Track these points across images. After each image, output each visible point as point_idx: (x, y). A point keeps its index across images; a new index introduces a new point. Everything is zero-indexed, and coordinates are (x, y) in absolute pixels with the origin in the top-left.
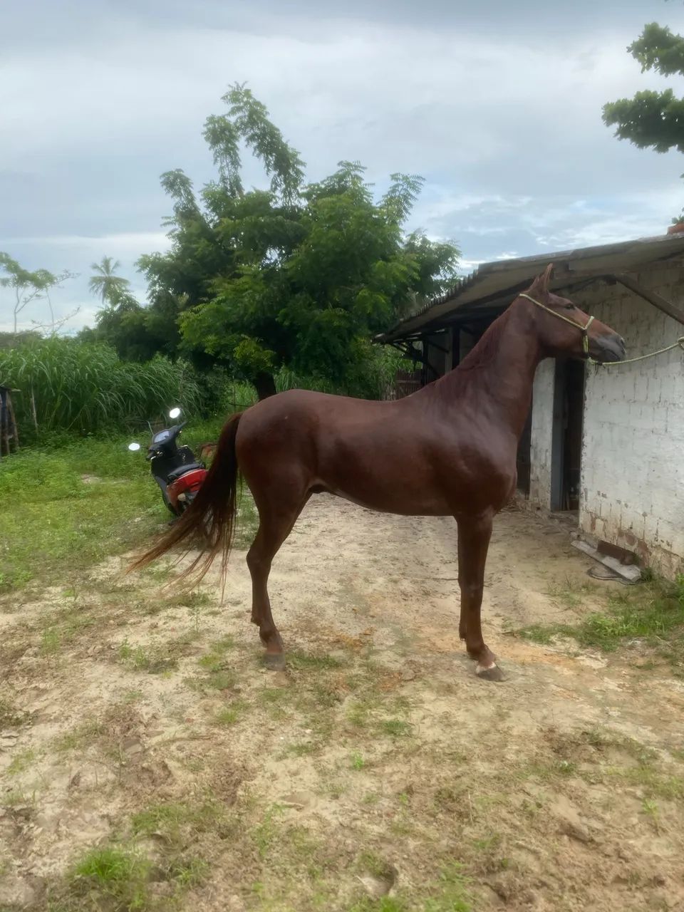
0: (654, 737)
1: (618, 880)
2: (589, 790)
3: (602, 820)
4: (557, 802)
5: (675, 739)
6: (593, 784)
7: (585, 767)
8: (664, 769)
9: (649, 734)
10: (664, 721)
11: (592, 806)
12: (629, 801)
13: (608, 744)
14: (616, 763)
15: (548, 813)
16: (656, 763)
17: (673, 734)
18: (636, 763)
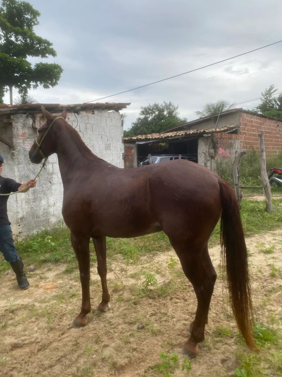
0: (30, 300)
1: (39, 350)
2: (16, 329)
3: (25, 335)
4: (5, 339)
5: (37, 297)
6: (17, 325)
7: (10, 322)
8: (38, 308)
9: (28, 300)
10: (31, 293)
11: (19, 333)
12: (31, 324)
13: (16, 310)
14: (22, 315)
15: (4, 345)
16: (35, 308)
17: (36, 296)
18: (29, 311)
